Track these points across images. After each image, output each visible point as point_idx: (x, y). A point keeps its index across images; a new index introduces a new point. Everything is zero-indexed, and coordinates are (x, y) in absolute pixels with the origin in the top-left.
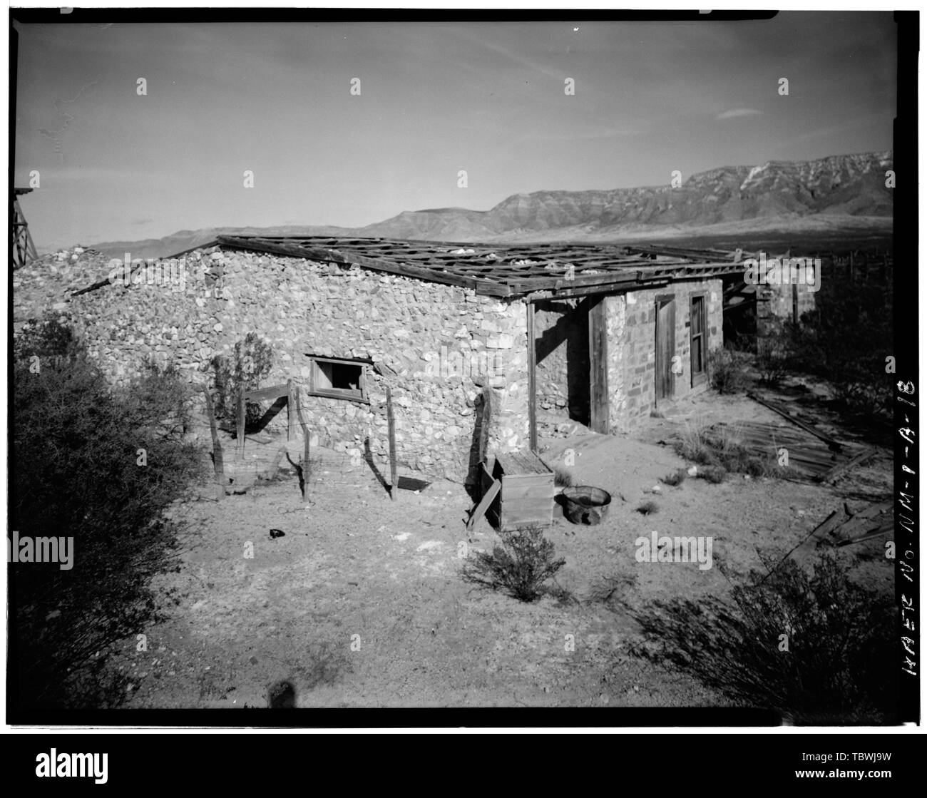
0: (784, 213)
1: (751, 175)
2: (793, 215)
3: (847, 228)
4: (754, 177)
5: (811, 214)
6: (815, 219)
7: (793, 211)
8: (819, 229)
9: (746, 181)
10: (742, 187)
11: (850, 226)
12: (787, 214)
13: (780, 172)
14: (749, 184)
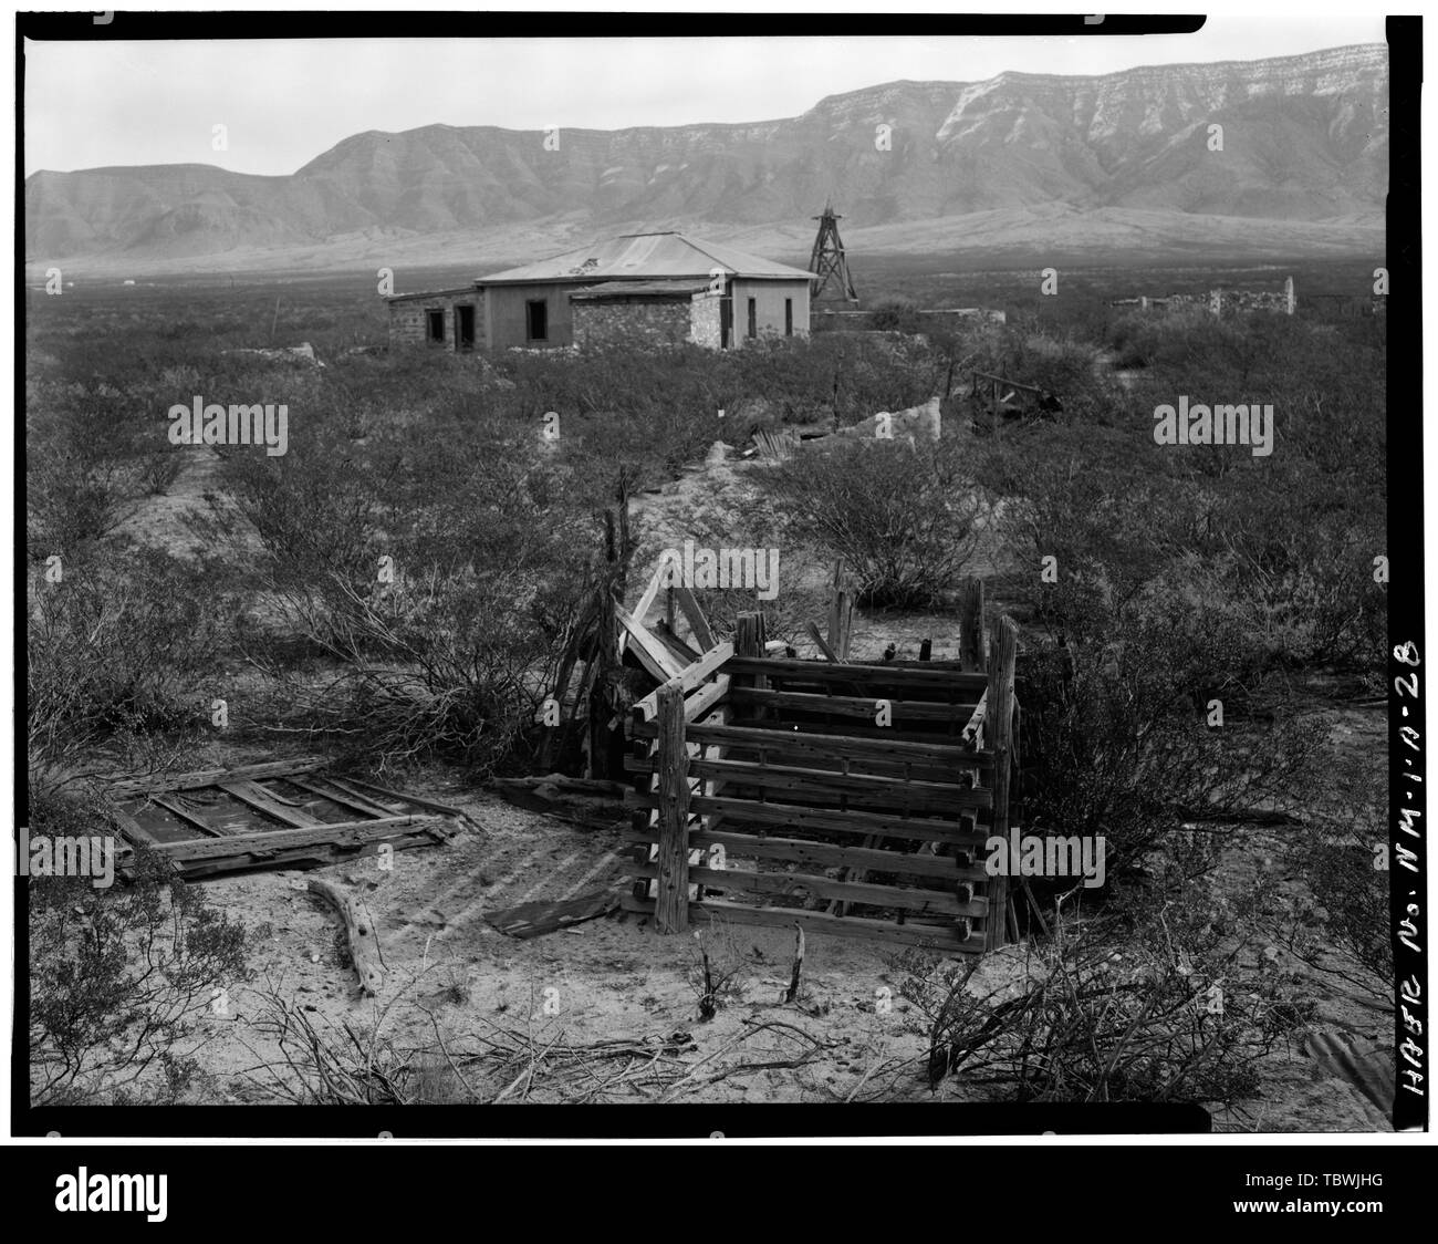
0: (1035, 202)
1: (962, 105)
2: (1060, 206)
3: (1179, 243)
4: (970, 110)
5: (1099, 206)
6: (1107, 220)
7: (1058, 197)
8: (1120, 243)
9: (949, 120)
10: (941, 134)
11: (1185, 238)
12: (1045, 205)
13: (1028, 101)
14: (957, 127)
